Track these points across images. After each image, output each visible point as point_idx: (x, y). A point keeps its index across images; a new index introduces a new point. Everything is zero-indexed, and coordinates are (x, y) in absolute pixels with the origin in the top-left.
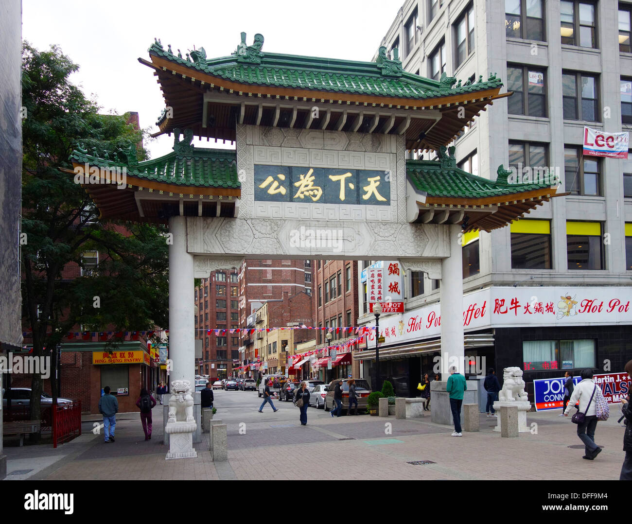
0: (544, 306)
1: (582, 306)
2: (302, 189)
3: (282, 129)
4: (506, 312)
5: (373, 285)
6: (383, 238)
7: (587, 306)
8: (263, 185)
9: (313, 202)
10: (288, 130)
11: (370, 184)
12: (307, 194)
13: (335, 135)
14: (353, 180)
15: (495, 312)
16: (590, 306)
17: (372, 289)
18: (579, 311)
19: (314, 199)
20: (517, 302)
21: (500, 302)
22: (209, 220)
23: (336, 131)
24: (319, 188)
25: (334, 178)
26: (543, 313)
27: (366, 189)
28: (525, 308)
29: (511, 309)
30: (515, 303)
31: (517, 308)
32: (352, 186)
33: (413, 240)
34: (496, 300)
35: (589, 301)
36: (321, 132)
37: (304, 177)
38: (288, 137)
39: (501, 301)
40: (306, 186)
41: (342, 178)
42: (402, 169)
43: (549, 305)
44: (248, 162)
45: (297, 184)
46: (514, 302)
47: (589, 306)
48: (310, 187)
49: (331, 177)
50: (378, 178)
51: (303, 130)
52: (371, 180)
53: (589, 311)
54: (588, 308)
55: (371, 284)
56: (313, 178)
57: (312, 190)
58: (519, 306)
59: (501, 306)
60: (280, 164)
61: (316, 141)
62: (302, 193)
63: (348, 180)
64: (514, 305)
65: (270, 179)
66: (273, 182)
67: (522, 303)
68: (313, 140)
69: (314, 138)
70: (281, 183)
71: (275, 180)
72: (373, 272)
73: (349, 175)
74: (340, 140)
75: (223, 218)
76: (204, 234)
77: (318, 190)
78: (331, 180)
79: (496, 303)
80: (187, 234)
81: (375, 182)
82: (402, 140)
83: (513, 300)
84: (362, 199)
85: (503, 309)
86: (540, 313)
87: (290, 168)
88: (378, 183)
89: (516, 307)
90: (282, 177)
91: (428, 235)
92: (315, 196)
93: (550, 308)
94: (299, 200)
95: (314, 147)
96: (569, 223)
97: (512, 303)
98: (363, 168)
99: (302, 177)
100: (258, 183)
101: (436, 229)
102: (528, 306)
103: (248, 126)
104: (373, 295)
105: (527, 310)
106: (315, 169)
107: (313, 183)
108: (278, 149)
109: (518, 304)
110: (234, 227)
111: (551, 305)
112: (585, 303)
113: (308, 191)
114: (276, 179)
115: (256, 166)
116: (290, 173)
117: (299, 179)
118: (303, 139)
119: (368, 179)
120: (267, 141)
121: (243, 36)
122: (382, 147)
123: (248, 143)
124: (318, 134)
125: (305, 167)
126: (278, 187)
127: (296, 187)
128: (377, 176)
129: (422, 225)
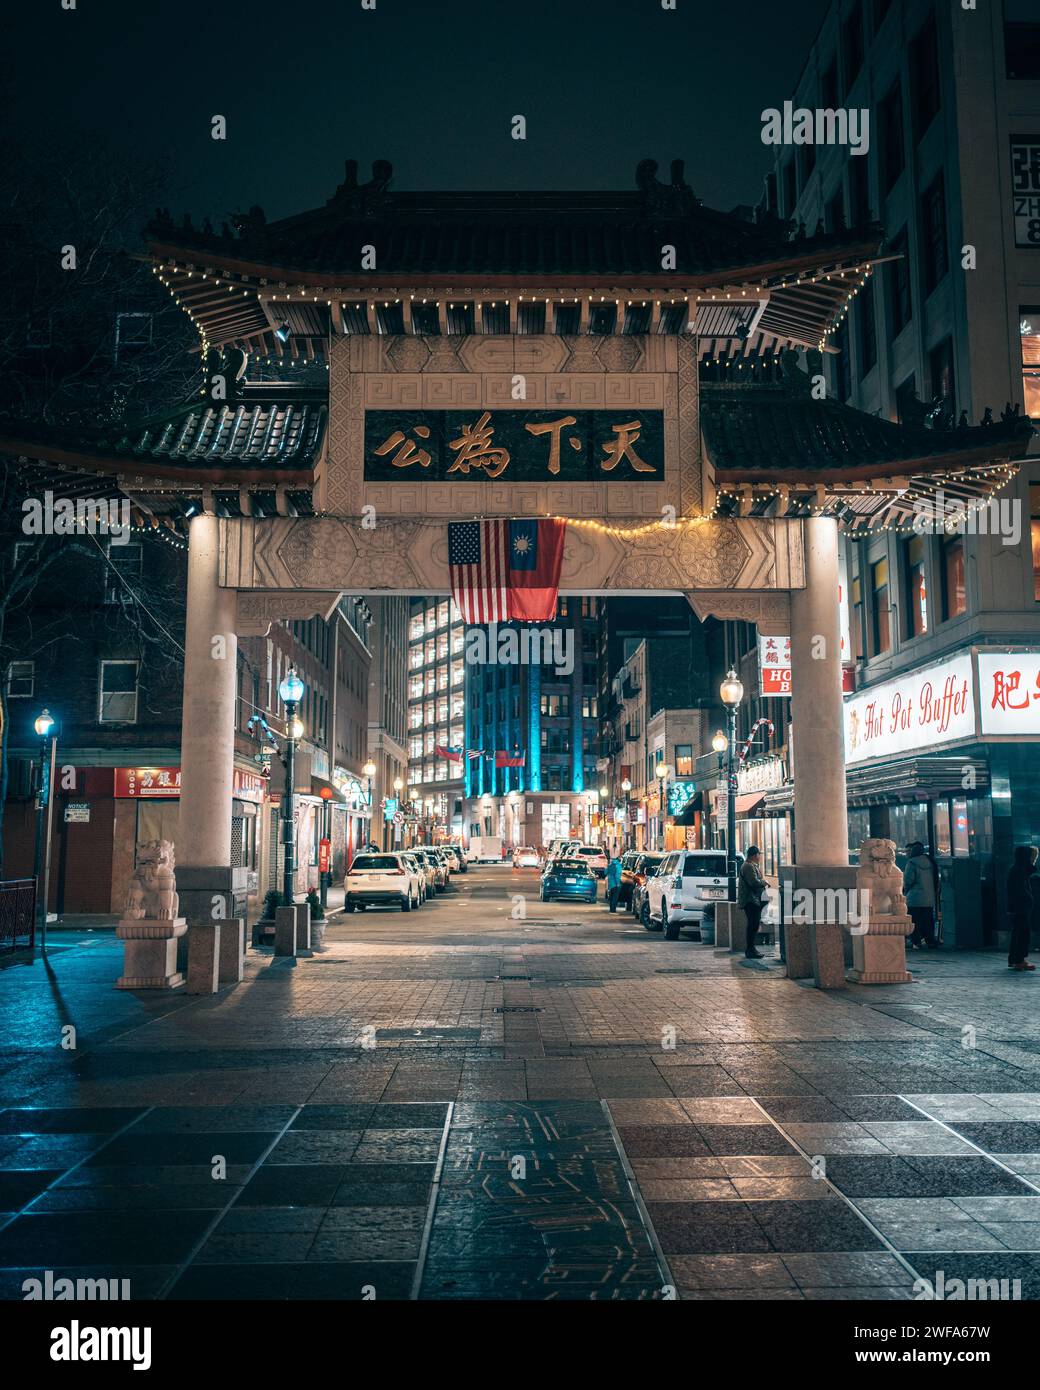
2: (466, 454)
3: (425, 339)
4: (1026, 704)
6: (643, 551)
8: (384, 451)
9: (488, 479)
10: (437, 340)
11: (617, 439)
12: (476, 464)
13: (539, 343)
14: (579, 431)
19: (493, 475)
21: (1007, 681)
22: (266, 523)
23: (541, 336)
24: (504, 452)
25: (538, 430)
27: (608, 448)
29: (1036, 696)
32: (577, 445)
33: (714, 553)
36: (507, 340)
37: (472, 431)
38: (438, 354)
39: (1011, 676)
40: (476, 448)
41: (554, 429)
42: (691, 404)
44: (352, 406)
45: (456, 446)
48: (484, 451)
49: (529, 427)
50: (637, 425)
51: (469, 337)
52: (621, 430)
56: (491, 431)
57: (488, 456)
60: (418, 407)
61: (496, 357)
62: (466, 462)
63: (566, 433)
65: (397, 439)
66: (403, 443)
68: (492, 355)
69: (492, 351)
70: (421, 443)
71: (407, 439)
73: (571, 421)
74: (551, 350)
75: (294, 519)
76: (254, 548)
77: (500, 456)
78: (529, 434)
80: (220, 552)
81: (630, 433)
82: (691, 345)
84: (600, 469)
85: (1016, 698)
87: (441, 413)
88: (636, 436)
90: (423, 432)
91: (749, 542)
92: (493, 467)
94: (459, 476)
95: (493, 370)
98: (601, 407)
99: (466, 430)
100: (373, 446)
101: (771, 527)
103: (354, 336)
104: (771, 650)
106: (494, 413)
107: (490, 442)
108: (415, 379)
110: (316, 535)
113: (478, 458)
114: (411, 436)
115: (369, 413)
116: (443, 425)
117: (459, 435)
118: (469, 356)
119: (616, 429)
120: (394, 362)
121: (351, 167)
122: (644, 361)
123: (353, 369)
124: (501, 343)
125: (474, 412)
126: (415, 453)
127: (451, 450)
128: (635, 421)
129: (737, 521)
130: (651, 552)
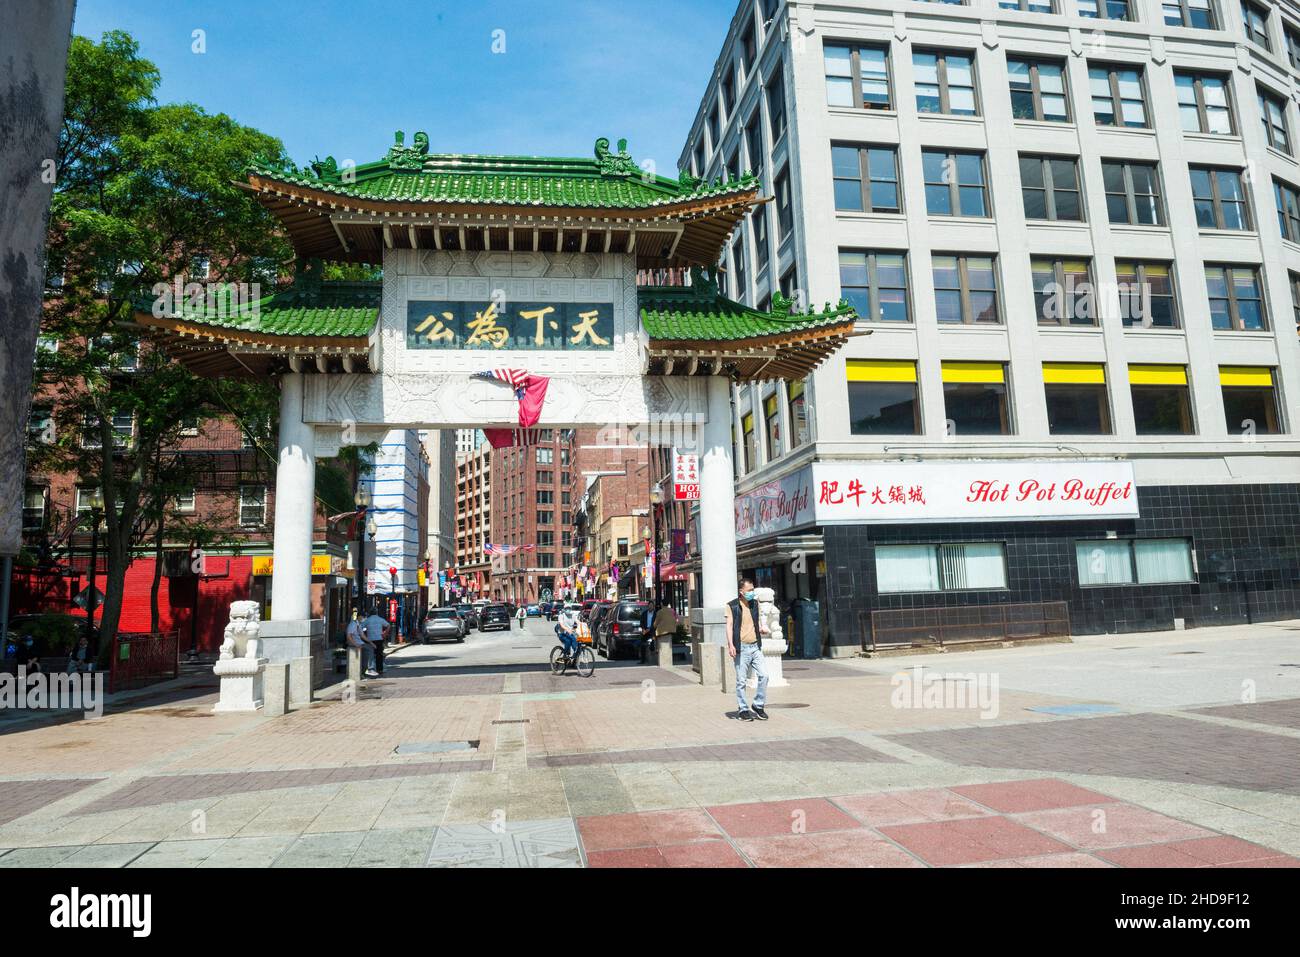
0: (906, 491)
1: (972, 492)
2: (478, 331)
3: (449, 253)
4: (841, 501)
6: (600, 398)
7: (979, 492)
8: (421, 328)
9: (495, 348)
10: (459, 254)
11: (582, 322)
12: (486, 338)
13: (528, 257)
14: (555, 317)
15: (821, 501)
16: (987, 492)
17: (680, 462)
18: (968, 499)
19: (497, 345)
20: (858, 486)
21: (830, 487)
22: (336, 378)
23: (529, 253)
24: (505, 330)
25: (527, 315)
26: (904, 503)
27: (576, 328)
28: (873, 494)
29: (849, 496)
30: (856, 489)
31: (861, 495)
32: (554, 325)
33: (647, 399)
34: (823, 484)
35: (984, 484)
36: (507, 255)
37: (482, 315)
38: (459, 263)
39: (832, 484)
40: (485, 327)
41: (540, 315)
42: (632, 298)
43: (915, 489)
44: (398, 298)
45: (471, 325)
46: (855, 485)
47: (984, 491)
48: (490, 329)
49: (522, 314)
50: (596, 313)
51: (481, 253)
52: (585, 316)
53: (984, 499)
54: (983, 494)
56: (496, 316)
57: (494, 333)
58: (863, 492)
59: (831, 492)
60: (445, 299)
61: (500, 266)
62: (479, 336)
63: (547, 318)
64: (854, 491)
65: (431, 319)
66: (435, 323)
67: (868, 487)
68: (497, 265)
69: (496, 262)
70: (447, 324)
71: (437, 320)
73: (550, 310)
74: (537, 262)
75: (356, 375)
76: (328, 395)
77: (502, 332)
78: (522, 318)
79: (824, 488)
80: (304, 398)
81: (591, 318)
82: (632, 261)
83: (852, 483)
84: (571, 342)
85: (835, 497)
86: (900, 502)
87: (461, 304)
88: (595, 320)
89: (857, 493)
90: (449, 316)
91: (672, 392)
92: (497, 340)
93: (916, 495)
94: (476, 347)
95: (497, 275)
96: (945, 364)
97: (851, 487)
98: (571, 301)
99: (479, 315)
100: (414, 325)
101: (686, 382)
102: (878, 493)
103: (400, 250)
104: (681, 472)
105: (878, 497)
106: (499, 304)
107: (494, 322)
108: (443, 280)
109: (860, 489)
110: (373, 386)
111: (918, 490)
112: (977, 487)
113: (487, 334)
114: (440, 318)
115: (410, 302)
116: (462, 311)
117: (474, 319)
118: (481, 265)
119: (581, 315)
120: (428, 268)
121: (400, 137)
122: (600, 270)
123: (400, 272)
124: (503, 257)
125: (484, 303)
126: (443, 330)
127: (468, 329)
128: (593, 310)
129: (663, 377)
130: (605, 398)
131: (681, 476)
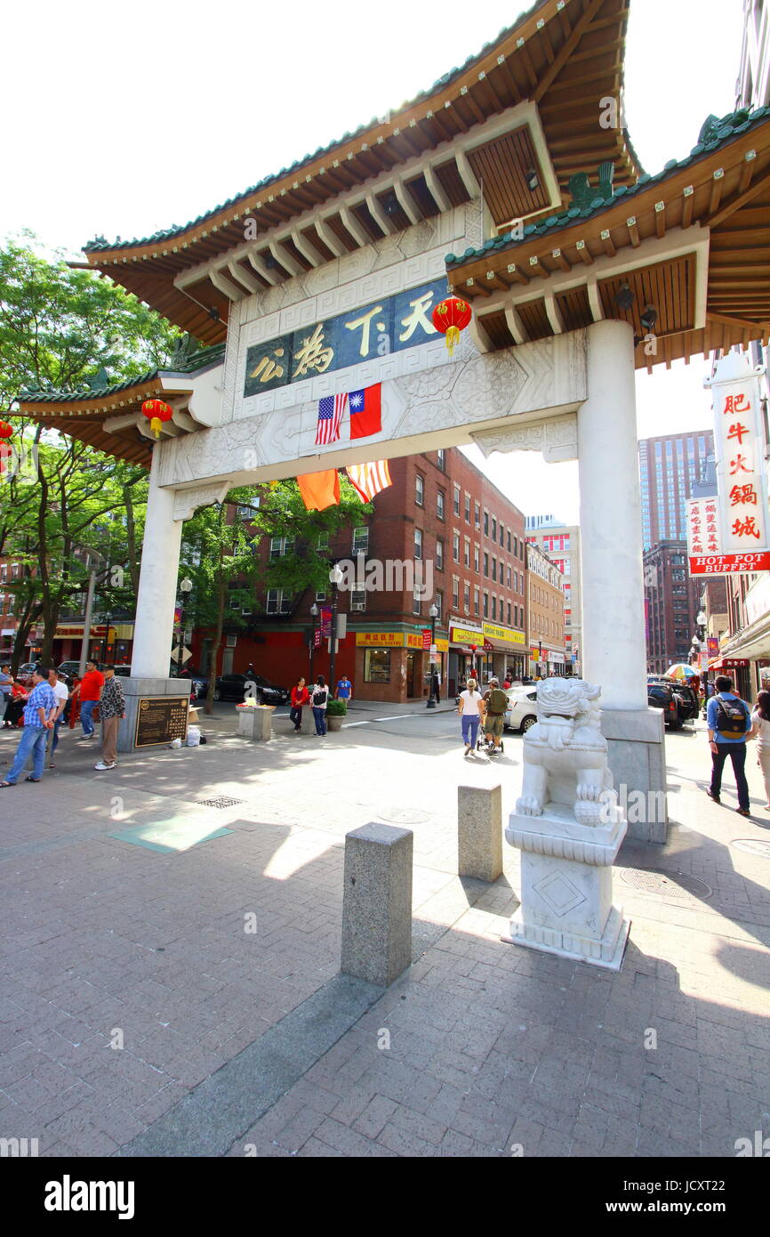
2: (305, 360)
3: (283, 285)
5: (697, 528)
6: (425, 399)
8: (256, 374)
9: (319, 373)
10: (290, 282)
11: (413, 312)
12: (311, 365)
13: (356, 256)
14: (383, 316)
17: (695, 533)
19: (321, 370)
22: (183, 439)
23: (357, 250)
24: (330, 350)
25: (352, 326)
27: (406, 322)
32: (381, 327)
33: (489, 386)
36: (334, 263)
37: (310, 341)
38: (292, 291)
40: (311, 353)
41: (365, 321)
44: (240, 348)
45: (298, 356)
48: (316, 354)
49: (348, 325)
50: (431, 294)
51: (310, 272)
52: (417, 303)
55: (693, 525)
56: (322, 337)
57: (319, 357)
60: (278, 336)
62: (305, 365)
63: (375, 321)
65: (265, 361)
66: (267, 365)
69: (325, 276)
70: (278, 361)
71: (270, 360)
72: (694, 505)
73: (378, 310)
74: (364, 258)
75: (197, 433)
76: (176, 459)
77: (327, 354)
78: (348, 330)
80: (160, 464)
81: (424, 303)
82: (477, 207)
84: (399, 341)
87: (291, 335)
88: (429, 304)
90: (280, 353)
91: (526, 367)
92: (322, 364)
94: (301, 377)
95: (324, 290)
99: (306, 342)
100: (251, 371)
101: (548, 347)
103: (243, 300)
104: (697, 544)
106: (324, 322)
107: (321, 345)
108: (275, 316)
113: (313, 360)
114: (272, 358)
115: (249, 349)
116: (291, 342)
117: (302, 347)
118: (310, 284)
119: (412, 304)
120: (264, 309)
122: (436, 237)
123: (242, 322)
124: (331, 267)
125: (312, 326)
126: (274, 369)
127: (296, 360)
128: (427, 292)
129: (514, 350)
130: (431, 398)
131: (697, 549)
